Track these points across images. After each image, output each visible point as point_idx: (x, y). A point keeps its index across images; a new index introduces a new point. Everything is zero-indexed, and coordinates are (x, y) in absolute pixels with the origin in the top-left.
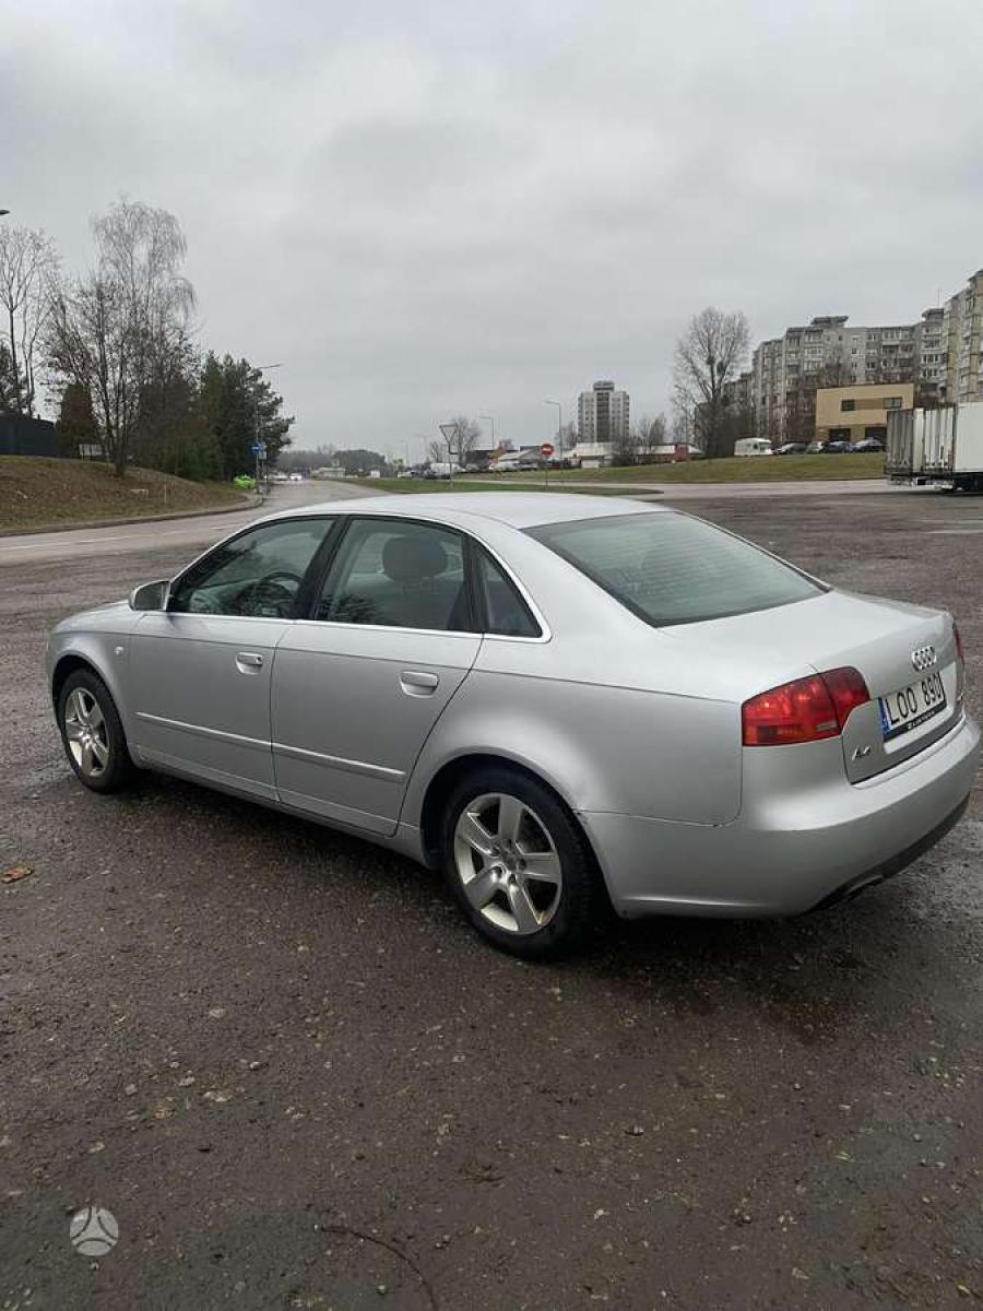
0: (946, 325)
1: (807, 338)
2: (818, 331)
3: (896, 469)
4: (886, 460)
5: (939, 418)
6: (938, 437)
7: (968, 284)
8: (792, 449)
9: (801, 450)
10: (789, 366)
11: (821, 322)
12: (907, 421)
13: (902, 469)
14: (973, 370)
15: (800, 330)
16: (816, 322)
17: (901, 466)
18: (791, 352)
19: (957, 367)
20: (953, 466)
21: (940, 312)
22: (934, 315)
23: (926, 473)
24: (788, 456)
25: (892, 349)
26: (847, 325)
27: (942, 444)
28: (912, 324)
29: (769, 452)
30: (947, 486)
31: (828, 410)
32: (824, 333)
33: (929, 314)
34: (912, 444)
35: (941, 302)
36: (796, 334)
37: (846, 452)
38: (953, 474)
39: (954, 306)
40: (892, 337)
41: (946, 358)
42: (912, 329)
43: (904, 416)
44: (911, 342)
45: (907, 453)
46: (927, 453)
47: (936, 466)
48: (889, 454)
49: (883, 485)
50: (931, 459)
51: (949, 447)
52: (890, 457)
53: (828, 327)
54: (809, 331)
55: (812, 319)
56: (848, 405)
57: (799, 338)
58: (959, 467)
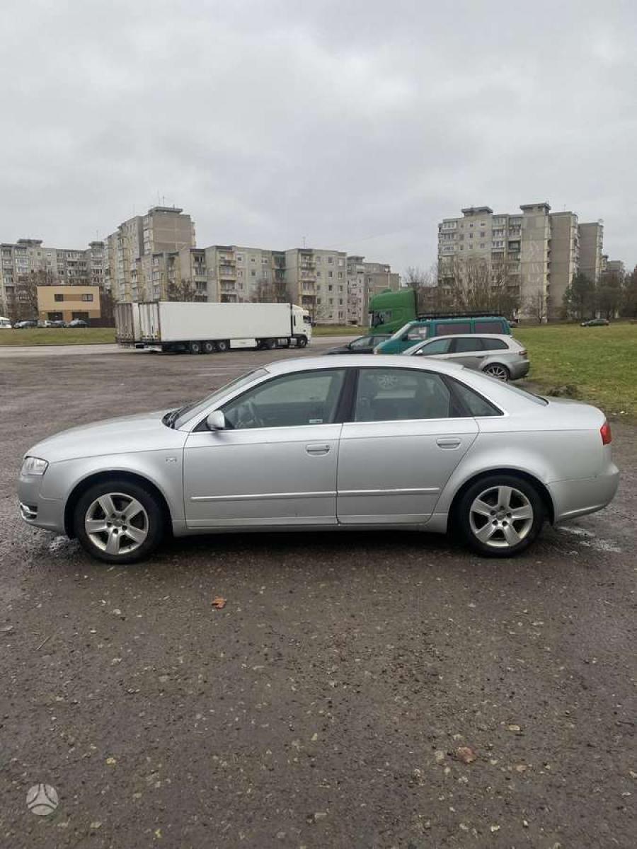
0: (106, 251)
1: (16, 252)
2: (22, 248)
3: (123, 339)
4: (116, 333)
5: (148, 310)
6: (149, 321)
7: (118, 230)
8: (26, 325)
9: (32, 326)
10: (5, 269)
11: (25, 242)
12: (128, 309)
13: (128, 339)
14: (127, 281)
15: (11, 246)
16: (21, 242)
17: (127, 337)
18: (6, 260)
19: (116, 278)
20: (160, 339)
21: (101, 245)
22: (97, 246)
23: (144, 341)
24: (25, 330)
25: (73, 264)
26: (42, 245)
27: (152, 324)
28: (84, 249)
29: (9, 326)
30: (158, 349)
31: (46, 299)
32: (27, 250)
33: (93, 245)
34: (132, 324)
35: (102, 238)
36: (9, 248)
37: (65, 327)
38: (161, 342)
39: (110, 242)
40: (73, 257)
41: (108, 272)
42: (84, 252)
43: (126, 307)
44: (85, 261)
45: (130, 330)
46: (143, 330)
47: (150, 337)
48: (118, 330)
49: (115, 348)
50: (146, 333)
51: (157, 327)
52: (119, 331)
53: (30, 246)
54: (17, 248)
55: (18, 239)
56: (59, 298)
57: (10, 251)
58: (164, 339)
